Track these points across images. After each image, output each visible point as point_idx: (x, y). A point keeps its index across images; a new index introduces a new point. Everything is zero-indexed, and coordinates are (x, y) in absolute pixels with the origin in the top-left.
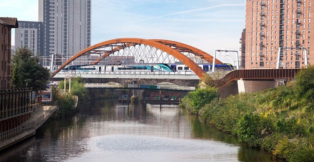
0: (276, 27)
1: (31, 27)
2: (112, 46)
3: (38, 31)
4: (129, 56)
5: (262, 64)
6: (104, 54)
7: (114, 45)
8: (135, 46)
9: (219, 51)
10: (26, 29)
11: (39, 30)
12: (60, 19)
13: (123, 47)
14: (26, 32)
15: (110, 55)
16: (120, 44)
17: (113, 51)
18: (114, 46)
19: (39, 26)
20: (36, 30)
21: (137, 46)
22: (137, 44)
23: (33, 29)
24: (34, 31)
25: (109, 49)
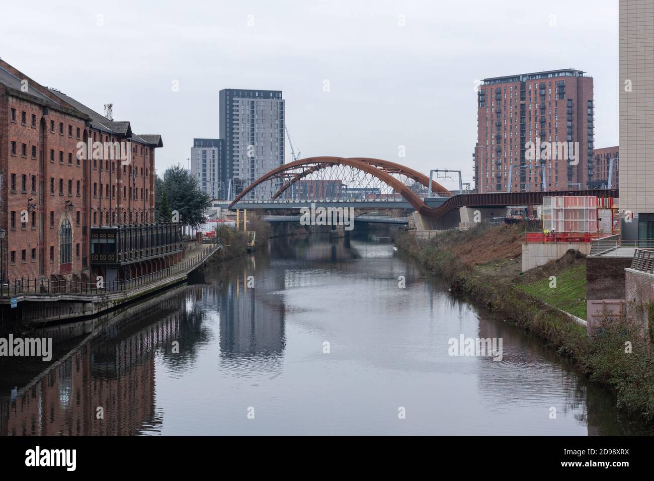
0: (517, 140)
1: (210, 146)
2: (303, 167)
3: (219, 150)
4: (325, 179)
5: (499, 187)
6: (293, 178)
7: (305, 165)
8: (332, 167)
9: (436, 171)
10: (204, 149)
11: (221, 149)
12: (246, 135)
13: (317, 169)
14: (205, 152)
15: (301, 179)
16: (312, 165)
17: (305, 174)
18: (305, 167)
19: (221, 144)
20: (216, 149)
21: (334, 166)
22: (334, 164)
23: (213, 148)
24: (214, 151)
25: (299, 171)
